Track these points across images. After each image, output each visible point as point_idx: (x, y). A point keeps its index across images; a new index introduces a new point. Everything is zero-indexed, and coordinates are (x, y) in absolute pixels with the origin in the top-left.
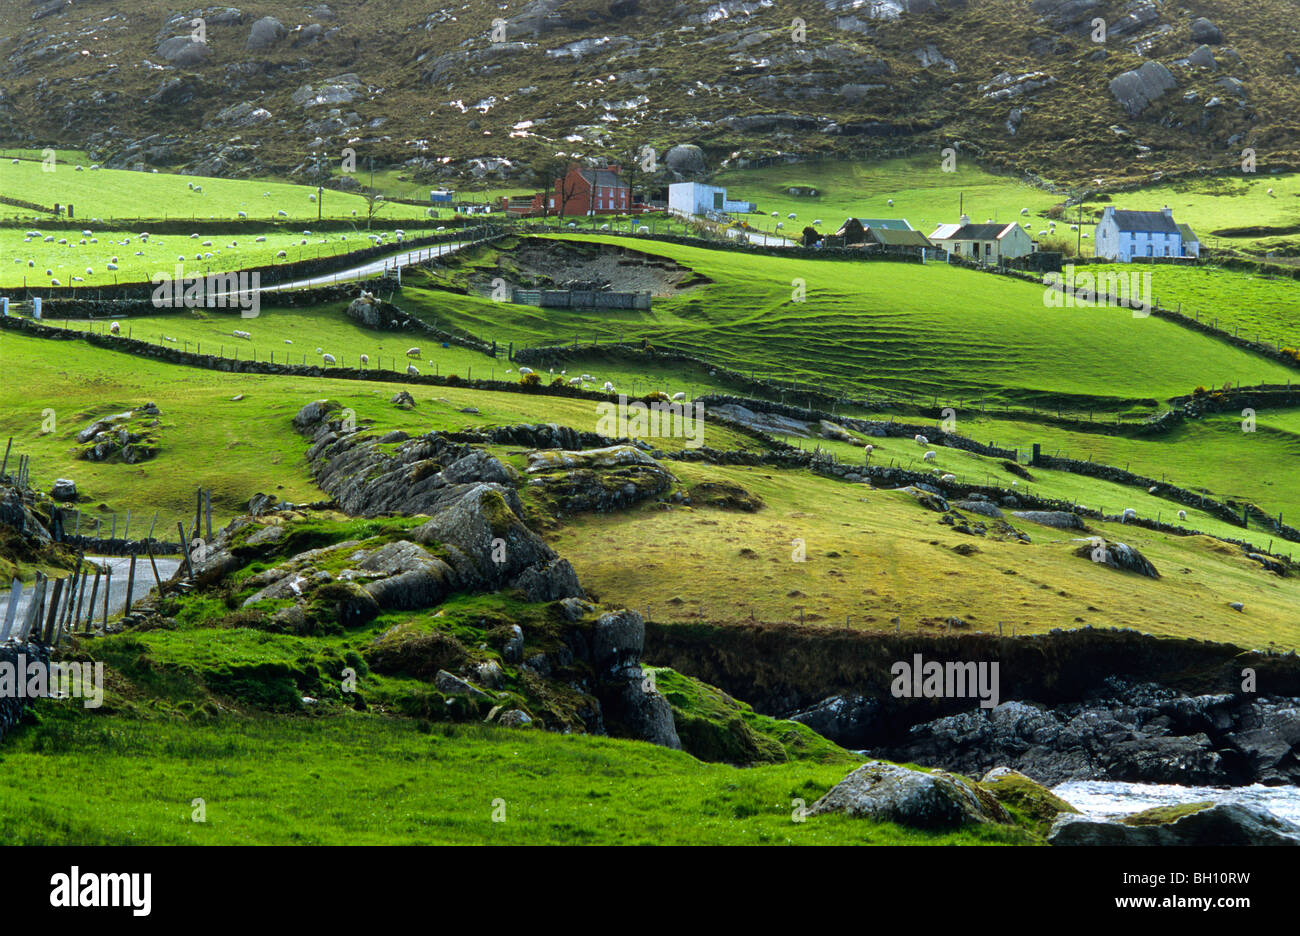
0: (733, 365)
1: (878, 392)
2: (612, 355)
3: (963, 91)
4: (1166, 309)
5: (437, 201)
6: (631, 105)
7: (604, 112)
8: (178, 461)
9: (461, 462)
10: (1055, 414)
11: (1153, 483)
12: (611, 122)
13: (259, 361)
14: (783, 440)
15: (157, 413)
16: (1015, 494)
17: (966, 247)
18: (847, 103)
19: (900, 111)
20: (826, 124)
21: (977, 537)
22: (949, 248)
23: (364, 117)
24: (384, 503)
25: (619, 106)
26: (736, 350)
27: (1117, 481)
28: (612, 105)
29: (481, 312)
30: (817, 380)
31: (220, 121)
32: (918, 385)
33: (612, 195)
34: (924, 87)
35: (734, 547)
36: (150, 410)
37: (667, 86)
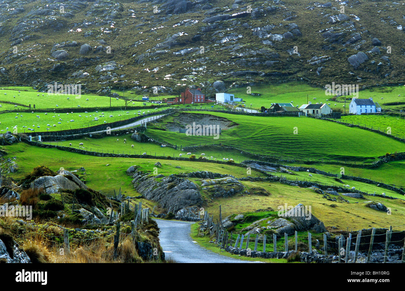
0: (247, 150)
1: (291, 157)
2: (211, 148)
3: (303, 62)
4: (375, 129)
5: (144, 100)
6: (201, 69)
7: (193, 71)
8: (93, 185)
9: (182, 183)
10: (344, 162)
11: (378, 183)
12: (195, 74)
13: (109, 153)
14: (270, 173)
15: (85, 170)
16: (341, 188)
17: (311, 111)
18: (268, 67)
19: (284, 69)
20: (261, 73)
21: (335, 202)
22: (305, 111)
23: (118, 74)
24: (159, 196)
25: (197, 69)
26: (248, 145)
27: (367, 183)
28: (195, 69)
29: (171, 136)
30: (273, 154)
31: (73, 76)
32: (302, 154)
33: (199, 97)
34: (291, 61)
35: (265, 207)
36: (82, 169)
37: (211, 63)
